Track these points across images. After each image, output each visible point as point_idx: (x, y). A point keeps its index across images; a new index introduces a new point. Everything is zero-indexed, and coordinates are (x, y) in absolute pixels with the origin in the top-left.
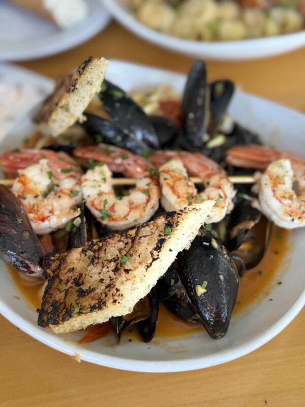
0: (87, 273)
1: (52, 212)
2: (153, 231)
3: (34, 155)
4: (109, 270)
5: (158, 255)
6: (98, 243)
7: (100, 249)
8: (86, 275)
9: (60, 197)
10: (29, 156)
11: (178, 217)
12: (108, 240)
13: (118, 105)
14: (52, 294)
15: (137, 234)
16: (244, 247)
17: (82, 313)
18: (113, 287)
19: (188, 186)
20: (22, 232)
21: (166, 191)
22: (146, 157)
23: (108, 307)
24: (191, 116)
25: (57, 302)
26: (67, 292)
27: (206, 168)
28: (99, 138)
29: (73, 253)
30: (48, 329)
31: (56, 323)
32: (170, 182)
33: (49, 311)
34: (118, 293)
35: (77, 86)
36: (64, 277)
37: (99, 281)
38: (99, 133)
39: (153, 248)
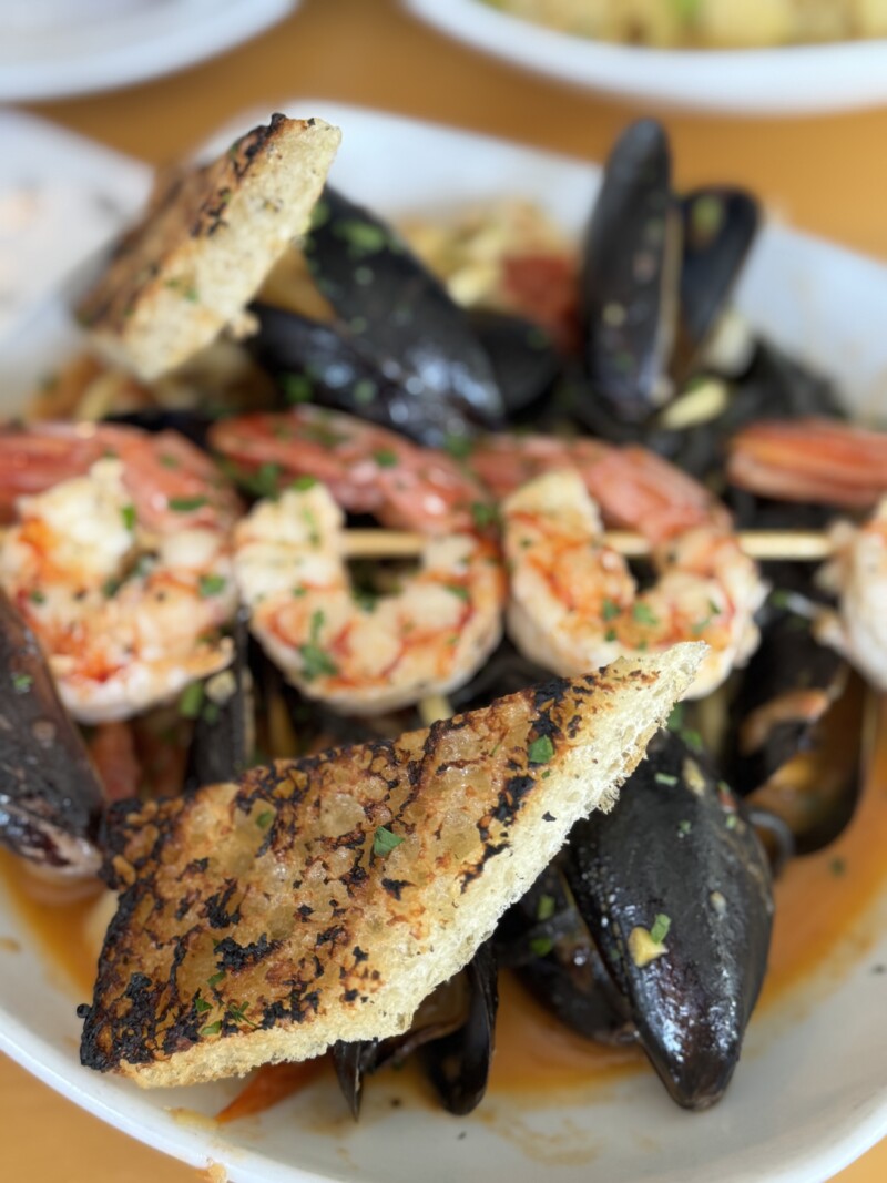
0: (253, 877)
1: (132, 650)
2: (489, 746)
3: (75, 445)
4: (332, 875)
5: (505, 835)
6: (293, 772)
7: (298, 796)
8: (248, 888)
9: (161, 598)
10: (58, 448)
11: (579, 702)
12: (330, 766)
13: (364, 276)
14: (129, 951)
15: (430, 748)
16: (788, 776)
17: (235, 1029)
18: (346, 943)
19: (605, 570)
20: (31, 723)
21: (528, 586)
22: (457, 455)
23: (324, 1012)
24: (614, 315)
25: (147, 981)
26: (182, 944)
27: (663, 502)
28: (298, 388)
29: (206, 804)
30: (117, 1077)
31: (144, 1056)
32: (543, 553)
33: (121, 1013)
34: (363, 964)
35: (227, 216)
36: (172, 891)
37: (295, 915)
38: (297, 369)
39: (488, 808)
